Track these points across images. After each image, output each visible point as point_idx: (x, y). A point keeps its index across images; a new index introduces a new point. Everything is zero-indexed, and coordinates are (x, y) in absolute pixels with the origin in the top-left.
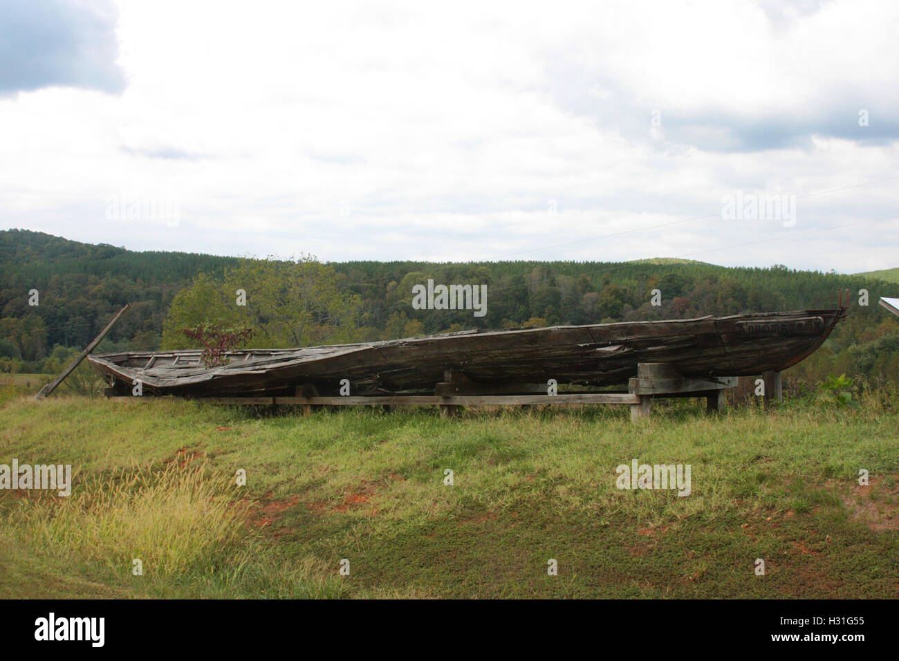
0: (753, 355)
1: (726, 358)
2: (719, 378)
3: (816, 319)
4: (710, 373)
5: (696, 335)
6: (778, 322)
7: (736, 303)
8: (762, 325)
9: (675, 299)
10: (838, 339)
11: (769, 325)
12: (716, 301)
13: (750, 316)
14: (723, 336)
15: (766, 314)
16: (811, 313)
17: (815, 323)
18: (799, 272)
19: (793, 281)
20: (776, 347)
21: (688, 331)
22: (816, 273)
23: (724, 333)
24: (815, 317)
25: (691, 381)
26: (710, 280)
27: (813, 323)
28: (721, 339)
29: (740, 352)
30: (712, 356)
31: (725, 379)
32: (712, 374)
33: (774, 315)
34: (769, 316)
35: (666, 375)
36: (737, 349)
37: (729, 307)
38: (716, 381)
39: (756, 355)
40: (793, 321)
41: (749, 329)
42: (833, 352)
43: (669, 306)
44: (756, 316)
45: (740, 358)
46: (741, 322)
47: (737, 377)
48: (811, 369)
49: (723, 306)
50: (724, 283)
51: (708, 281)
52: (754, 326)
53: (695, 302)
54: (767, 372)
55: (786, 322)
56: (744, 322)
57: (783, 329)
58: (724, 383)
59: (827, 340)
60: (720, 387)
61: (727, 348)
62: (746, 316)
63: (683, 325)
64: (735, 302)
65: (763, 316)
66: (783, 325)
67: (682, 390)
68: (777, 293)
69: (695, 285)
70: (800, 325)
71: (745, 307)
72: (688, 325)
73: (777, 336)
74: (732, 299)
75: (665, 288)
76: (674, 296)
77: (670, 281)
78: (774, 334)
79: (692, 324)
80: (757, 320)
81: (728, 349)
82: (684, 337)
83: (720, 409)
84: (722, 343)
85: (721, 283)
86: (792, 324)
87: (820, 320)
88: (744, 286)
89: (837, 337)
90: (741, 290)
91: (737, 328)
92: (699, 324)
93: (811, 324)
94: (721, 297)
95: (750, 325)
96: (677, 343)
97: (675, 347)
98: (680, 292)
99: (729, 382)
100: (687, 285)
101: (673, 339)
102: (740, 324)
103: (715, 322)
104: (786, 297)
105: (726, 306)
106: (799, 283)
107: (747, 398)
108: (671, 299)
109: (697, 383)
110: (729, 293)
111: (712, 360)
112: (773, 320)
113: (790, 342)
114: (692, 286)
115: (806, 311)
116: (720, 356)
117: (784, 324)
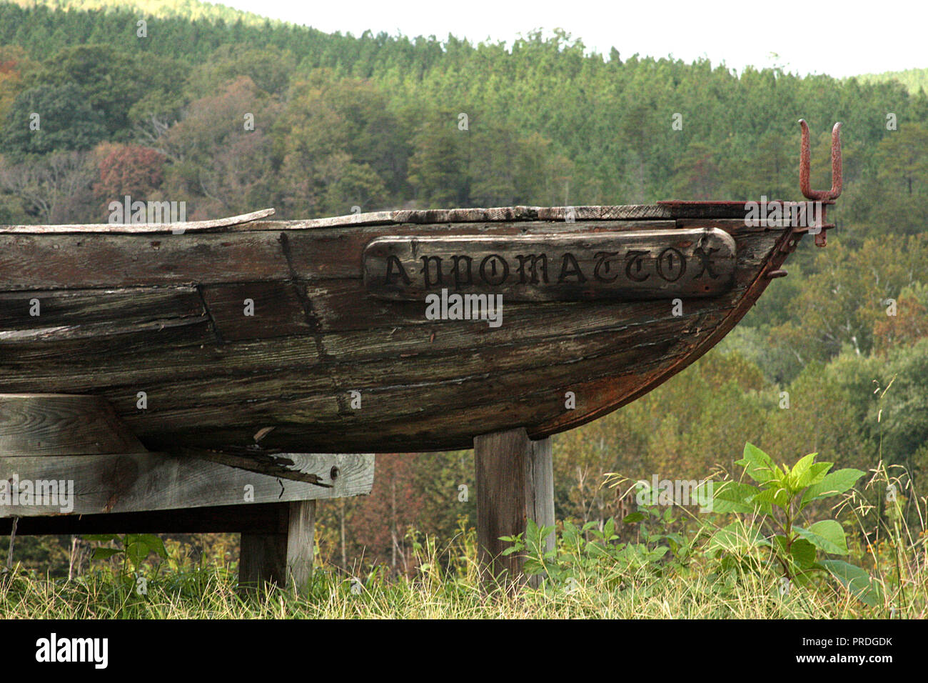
0: (440, 372)
1: (324, 381)
2: (294, 457)
3: (705, 238)
4: (259, 435)
5: (200, 287)
6: (547, 245)
7: (365, 174)
8: (478, 256)
9: (101, 149)
10: (787, 328)
11: (510, 255)
12: (277, 163)
13: (431, 219)
14: (317, 292)
15: (496, 212)
16: (683, 214)
17: (698, 251)
18: (633, 62)
19: (605, 93)
20: (536, 341)
21: (168, 268)
22: (703, 67)
23: (317, 283)
24: (700, 231)
25: (175, 470)
26: (255, 76)
27: (690, 253)
28: (308, 305)
29: (385, 358)
30: (266, 373)
31: (319, 464)
32: (268, 443)
33: (532, 216)
34: (509, 219)
35: (70, 441)
36: (373, 346)
37: (332, 187)
38: (282, 471)
39: (451, 371)
40: (608, 242)
41: (425, 270)
42: (766, 380)
43: (72, 179)
44: (456, 219)
45: (384, 382)
46: (393, 239)
47: (370, 458)
48: (671, 441)
49: (305, 183)
50: (315, 93)
51: (247, 80)
52: (446, 257)
53: (192, 167)
54: (497, 439)
55: (580, 244)
56: (407, 239)
57: (564, 273)
58: (314, 480)
59: (739, 329)
60: (295, 492)
61: (328, 341)
62: (415, 219)
63: (146, 243)
64: (357, 170)
65: (486, 219)
66: (568, 256)
67: (137, 504)
68: (536, 139)
69: (188, 94)
70: (637, 258)
71: (398, 189)
72: (167, 244)
73: (542, 297)
74: (347, 157)
75: (59, 104)
76: (98, 137)
77: (83, 74)
78: (531, 292)
79: (186, 243)
80: (455, 232)
81: (333, 346)
82: (147, 294)
83: (293, 579)
84: (313, 321)
85: (302, 91)
86: (603, 253)
87: (718, 239)
88: (396, 106)
89: (784, 318)
90: (386, 123)
91: (374, 264)
92: (214, 242)
93: (683, 258)
94: (302, 148)
95: (427, 252)
96: (124, 315)
97: (109, 330)
98: (124, 122)
99: (334, 473)
100: (157, 94)
101: (101, 300)
102: (391, 246)
103: (285, 239)
104: (572, 157)
105: (321, 184)
106: (632, 103)
107: (406, 545)
108: (87, 148)
109: (199, 478)
110: (337, 133)
111: (267, 385)
112: (528, 238)
113: (593, 323)
114: (179, 102)
115: (663, 206)
116: (302, 369)
117: (569, 254)
